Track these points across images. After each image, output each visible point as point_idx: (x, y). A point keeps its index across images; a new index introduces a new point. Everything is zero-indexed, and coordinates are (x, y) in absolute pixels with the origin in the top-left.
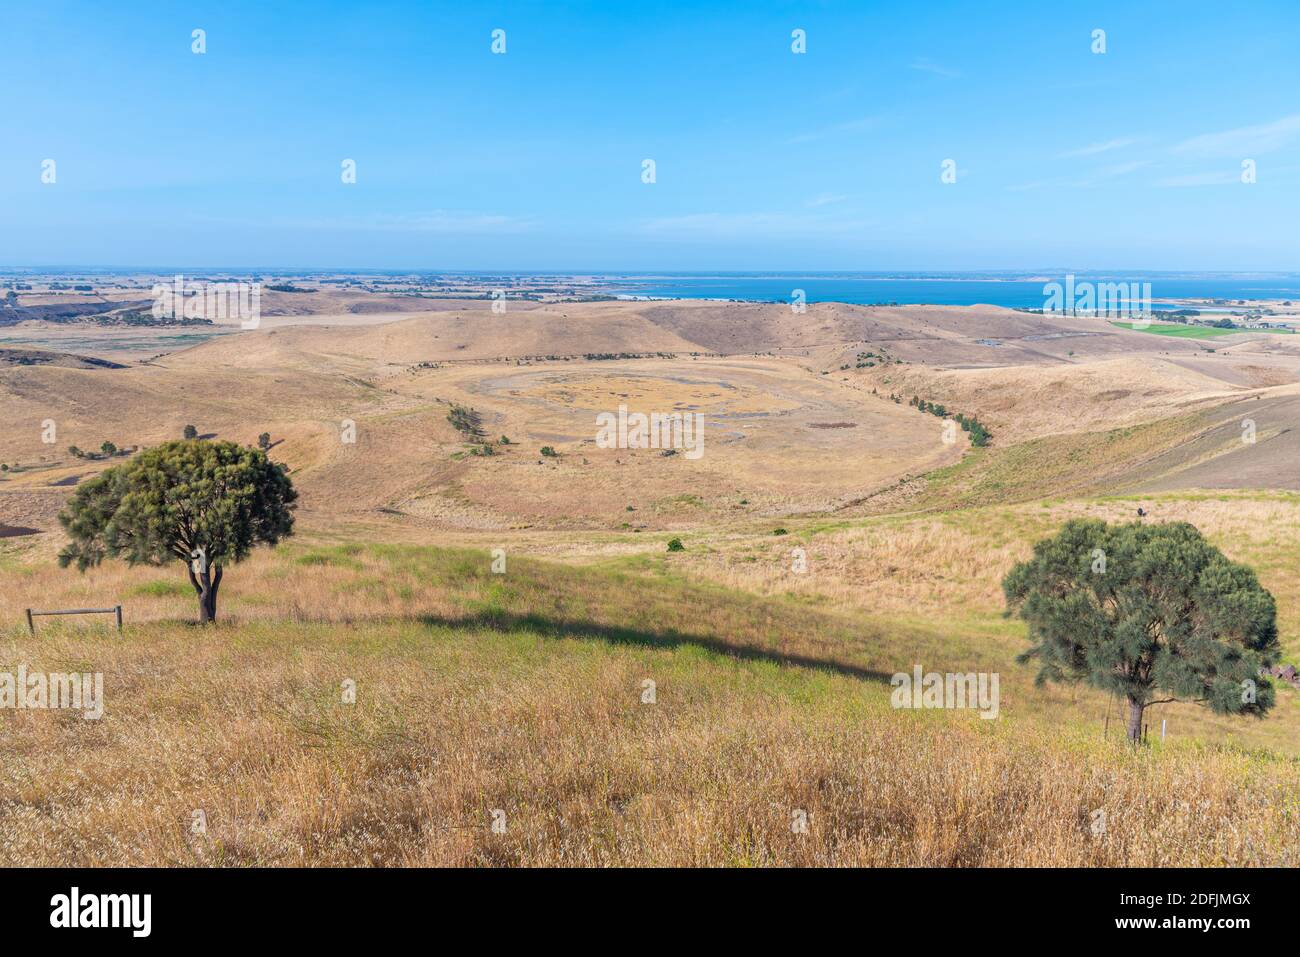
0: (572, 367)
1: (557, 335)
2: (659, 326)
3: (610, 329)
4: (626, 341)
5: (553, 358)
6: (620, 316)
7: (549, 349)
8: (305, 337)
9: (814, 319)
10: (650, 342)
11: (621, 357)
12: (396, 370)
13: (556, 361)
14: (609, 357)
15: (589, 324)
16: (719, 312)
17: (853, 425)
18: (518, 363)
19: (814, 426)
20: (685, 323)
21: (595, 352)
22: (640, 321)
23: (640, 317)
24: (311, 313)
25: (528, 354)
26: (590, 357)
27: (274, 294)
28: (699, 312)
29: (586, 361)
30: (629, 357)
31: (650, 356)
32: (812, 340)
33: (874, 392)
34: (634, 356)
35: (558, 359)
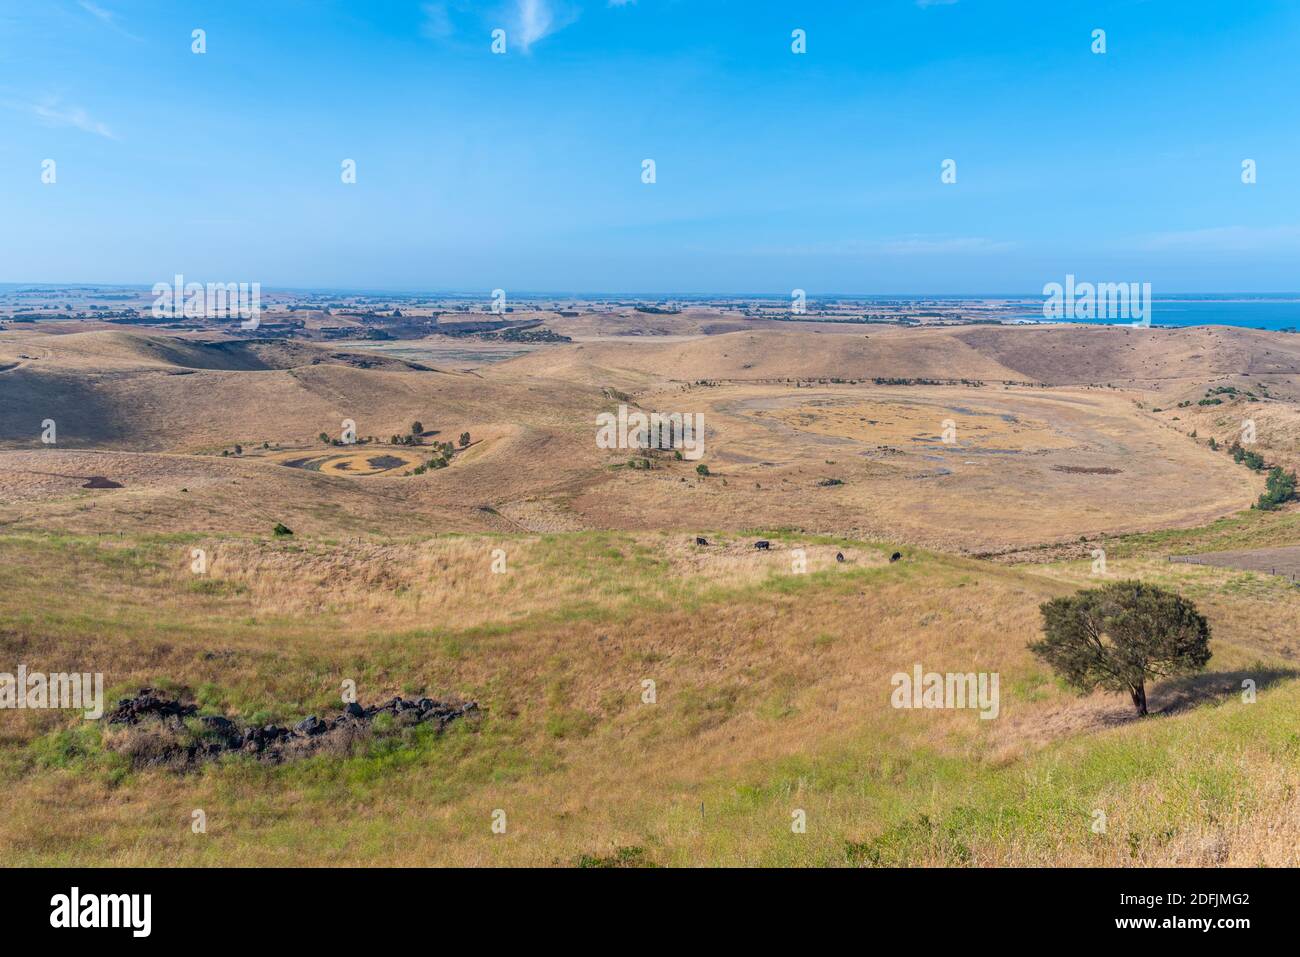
0: (855, 392)
1: (850, 356)
2: (976, 350)
3: (914, 353)
4: (929, 366)
5: (838, 381)
6: (932, 338)
7: (837, 372)
8: (608, 352)
9: (1186, 345)
10: (957, 368)
11: (916, 383)
12: (674, 385)
13: (841, 385)
14: (904, 382)
15: (891, 346)
16: (1058, 335)
17: (1115, 472)
18: (798, 385)
19: (1060, 468)
20: (1009, 348)
21: (887, 376)
22: (953, 343)
23: (954, 340)
24: (666, 333)
25: (814, 375)
26: (879, 382)
27: (640, 315)
28: (1032, 335)
29: (873, 384)
30: (926, 383)
31: (952, 382)
32: (1172, 371)
33: (1194, 435)
34: (932, 383)
35: (844, 382)
